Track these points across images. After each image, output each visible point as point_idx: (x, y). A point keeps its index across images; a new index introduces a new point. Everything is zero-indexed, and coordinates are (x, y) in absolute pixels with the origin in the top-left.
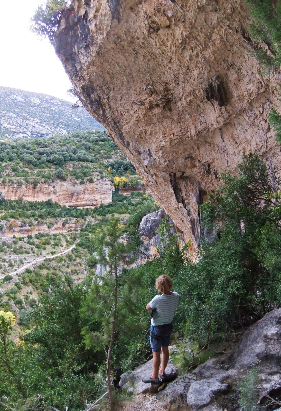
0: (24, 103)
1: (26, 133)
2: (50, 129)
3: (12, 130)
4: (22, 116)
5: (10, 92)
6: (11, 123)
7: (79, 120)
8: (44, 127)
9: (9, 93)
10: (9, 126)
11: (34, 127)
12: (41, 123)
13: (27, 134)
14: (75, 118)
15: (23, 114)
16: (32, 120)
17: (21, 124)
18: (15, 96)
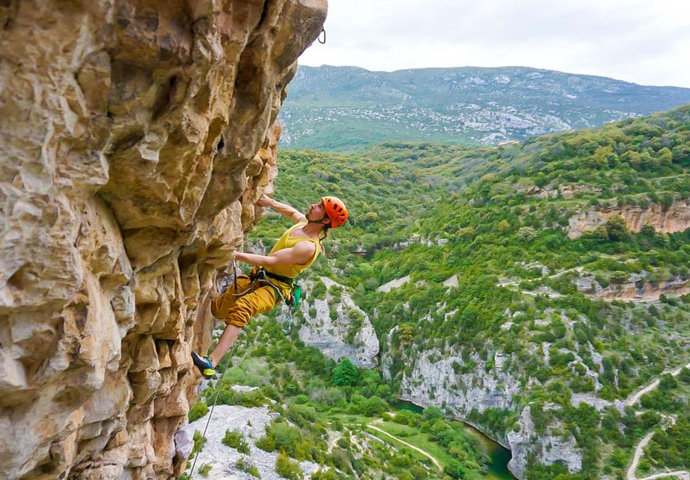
0: (485, 86)
1: (499, 132)
2: (534, 120)
3: (479, 129)
4: (489, 106)
5: (464, 74)
6: (474, 119)
7: (575, 97)
8: (523, 118)
9: (463, 76)
10: (474, 125)
11: (509, 120)
12: (518, 112)
13: (502, 133)
14: (569, 96)
15: (490, 103)
16: (504, 110)
17: (489, 118)
18: (472, 79)
